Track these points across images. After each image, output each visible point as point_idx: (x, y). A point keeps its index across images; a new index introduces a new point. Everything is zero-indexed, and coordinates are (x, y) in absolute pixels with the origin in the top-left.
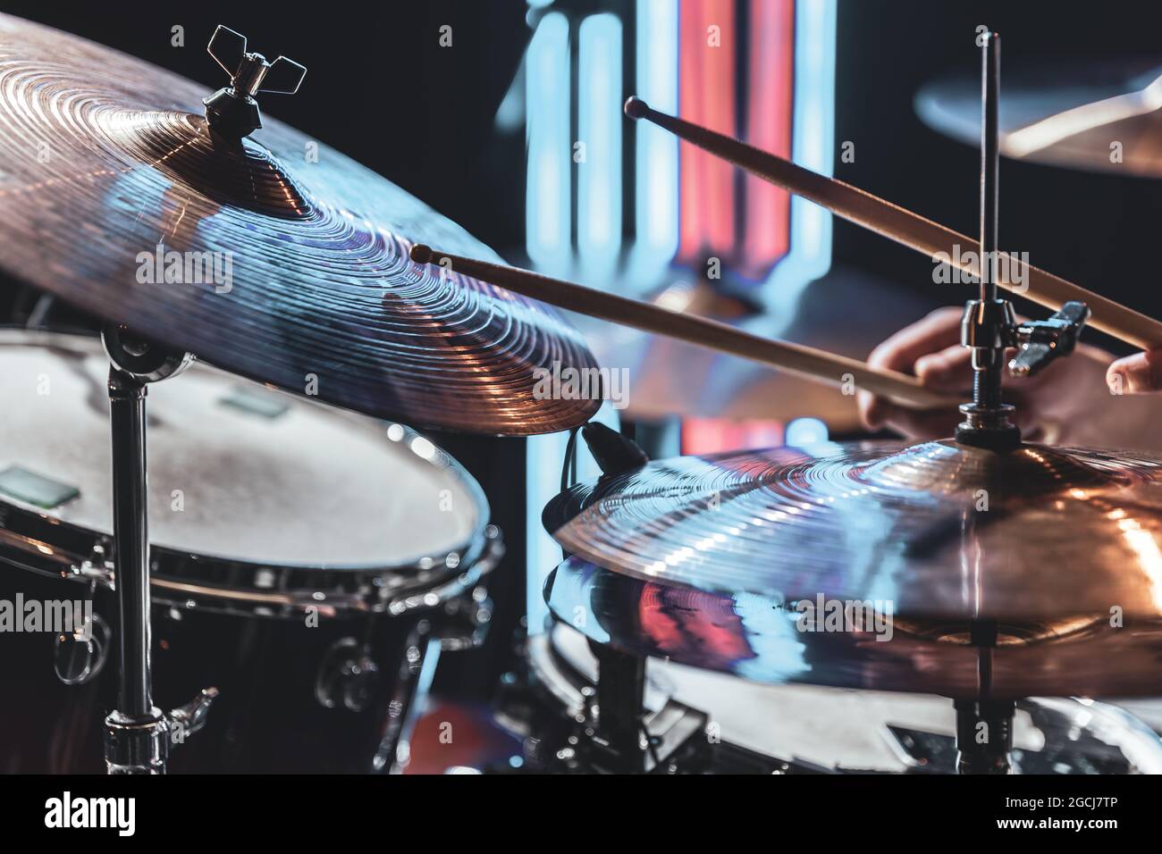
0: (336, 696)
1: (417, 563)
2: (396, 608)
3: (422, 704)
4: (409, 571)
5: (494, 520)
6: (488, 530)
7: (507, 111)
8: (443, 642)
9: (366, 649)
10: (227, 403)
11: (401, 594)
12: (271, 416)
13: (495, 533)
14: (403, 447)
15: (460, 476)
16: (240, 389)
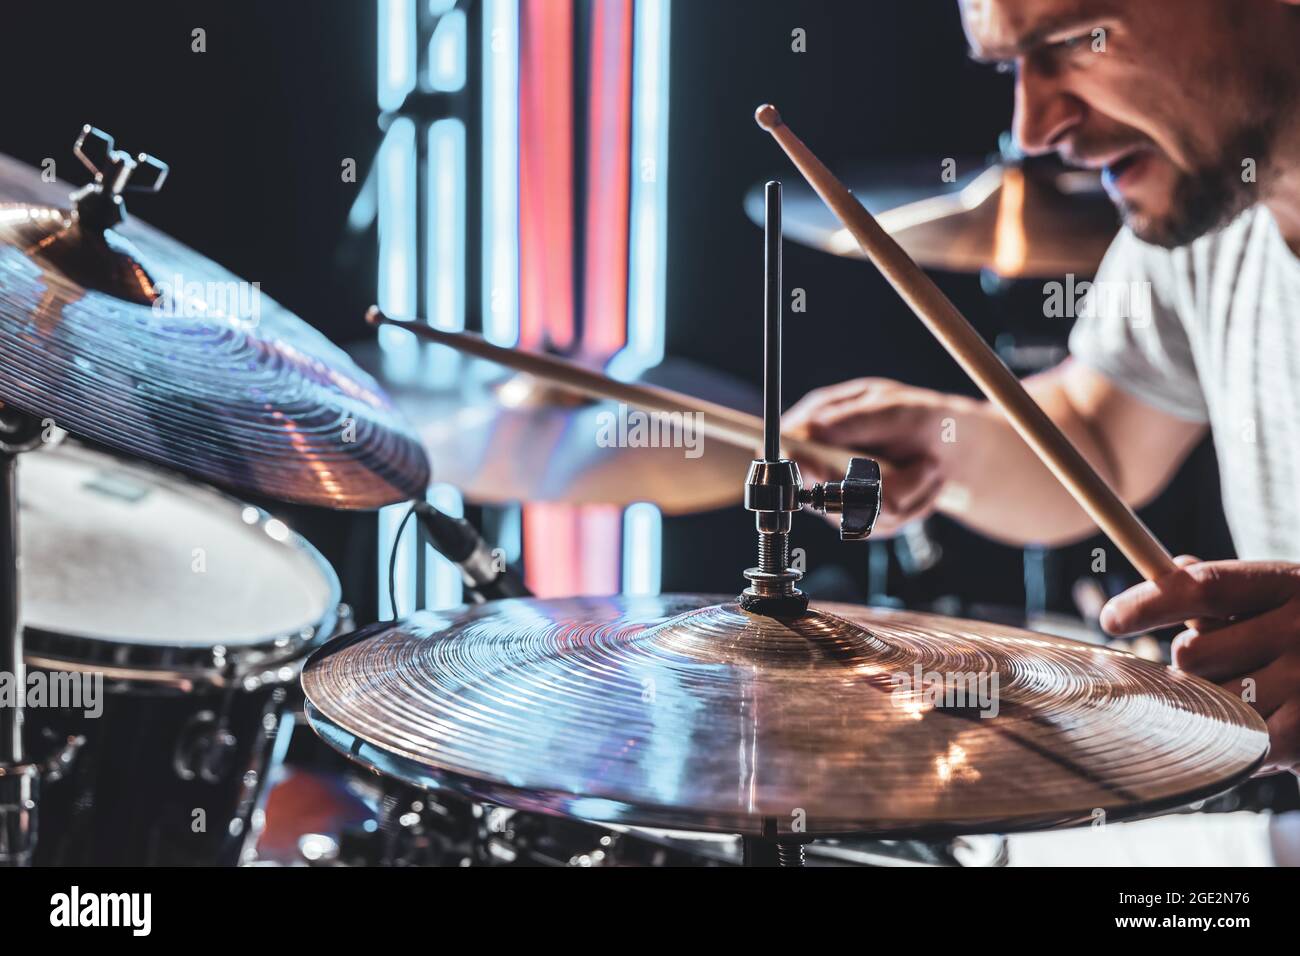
0: (194, 766)
1: (273, 641)
2: (251, 684)
3: (277, 773)
4: (267, 647)
5: (344, 599)
6: (339, 609)
7: (360, 213)
8: (296, 716)
9: (223, 721)
10: (91, 487)
11: (259, 669)
12: (133, 500)
13: (346, 611)
14: (257, 529)
15: (313, 556)
16: (104, 474)
